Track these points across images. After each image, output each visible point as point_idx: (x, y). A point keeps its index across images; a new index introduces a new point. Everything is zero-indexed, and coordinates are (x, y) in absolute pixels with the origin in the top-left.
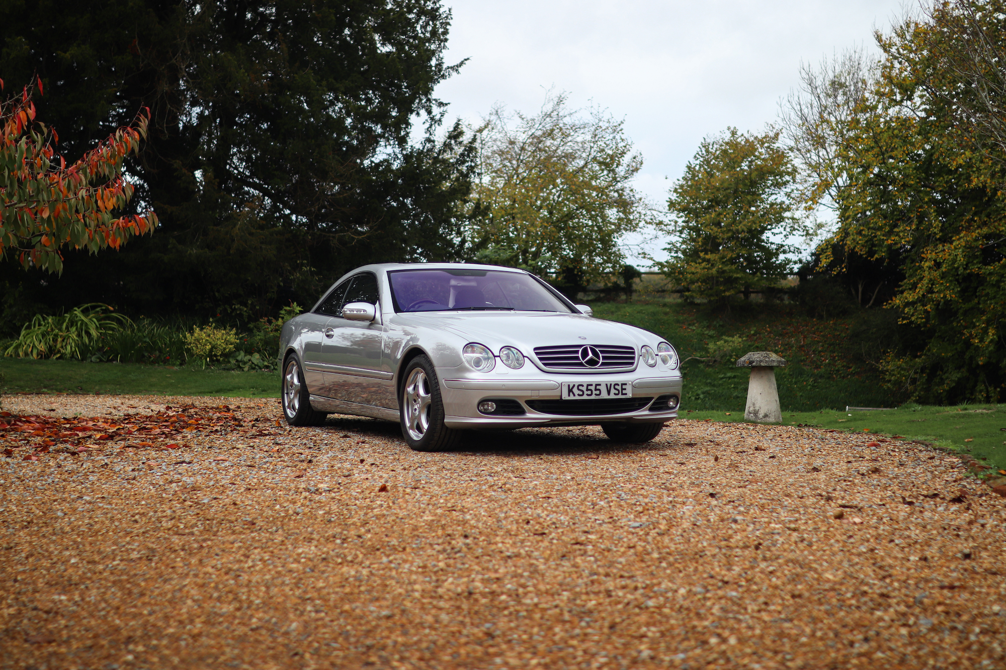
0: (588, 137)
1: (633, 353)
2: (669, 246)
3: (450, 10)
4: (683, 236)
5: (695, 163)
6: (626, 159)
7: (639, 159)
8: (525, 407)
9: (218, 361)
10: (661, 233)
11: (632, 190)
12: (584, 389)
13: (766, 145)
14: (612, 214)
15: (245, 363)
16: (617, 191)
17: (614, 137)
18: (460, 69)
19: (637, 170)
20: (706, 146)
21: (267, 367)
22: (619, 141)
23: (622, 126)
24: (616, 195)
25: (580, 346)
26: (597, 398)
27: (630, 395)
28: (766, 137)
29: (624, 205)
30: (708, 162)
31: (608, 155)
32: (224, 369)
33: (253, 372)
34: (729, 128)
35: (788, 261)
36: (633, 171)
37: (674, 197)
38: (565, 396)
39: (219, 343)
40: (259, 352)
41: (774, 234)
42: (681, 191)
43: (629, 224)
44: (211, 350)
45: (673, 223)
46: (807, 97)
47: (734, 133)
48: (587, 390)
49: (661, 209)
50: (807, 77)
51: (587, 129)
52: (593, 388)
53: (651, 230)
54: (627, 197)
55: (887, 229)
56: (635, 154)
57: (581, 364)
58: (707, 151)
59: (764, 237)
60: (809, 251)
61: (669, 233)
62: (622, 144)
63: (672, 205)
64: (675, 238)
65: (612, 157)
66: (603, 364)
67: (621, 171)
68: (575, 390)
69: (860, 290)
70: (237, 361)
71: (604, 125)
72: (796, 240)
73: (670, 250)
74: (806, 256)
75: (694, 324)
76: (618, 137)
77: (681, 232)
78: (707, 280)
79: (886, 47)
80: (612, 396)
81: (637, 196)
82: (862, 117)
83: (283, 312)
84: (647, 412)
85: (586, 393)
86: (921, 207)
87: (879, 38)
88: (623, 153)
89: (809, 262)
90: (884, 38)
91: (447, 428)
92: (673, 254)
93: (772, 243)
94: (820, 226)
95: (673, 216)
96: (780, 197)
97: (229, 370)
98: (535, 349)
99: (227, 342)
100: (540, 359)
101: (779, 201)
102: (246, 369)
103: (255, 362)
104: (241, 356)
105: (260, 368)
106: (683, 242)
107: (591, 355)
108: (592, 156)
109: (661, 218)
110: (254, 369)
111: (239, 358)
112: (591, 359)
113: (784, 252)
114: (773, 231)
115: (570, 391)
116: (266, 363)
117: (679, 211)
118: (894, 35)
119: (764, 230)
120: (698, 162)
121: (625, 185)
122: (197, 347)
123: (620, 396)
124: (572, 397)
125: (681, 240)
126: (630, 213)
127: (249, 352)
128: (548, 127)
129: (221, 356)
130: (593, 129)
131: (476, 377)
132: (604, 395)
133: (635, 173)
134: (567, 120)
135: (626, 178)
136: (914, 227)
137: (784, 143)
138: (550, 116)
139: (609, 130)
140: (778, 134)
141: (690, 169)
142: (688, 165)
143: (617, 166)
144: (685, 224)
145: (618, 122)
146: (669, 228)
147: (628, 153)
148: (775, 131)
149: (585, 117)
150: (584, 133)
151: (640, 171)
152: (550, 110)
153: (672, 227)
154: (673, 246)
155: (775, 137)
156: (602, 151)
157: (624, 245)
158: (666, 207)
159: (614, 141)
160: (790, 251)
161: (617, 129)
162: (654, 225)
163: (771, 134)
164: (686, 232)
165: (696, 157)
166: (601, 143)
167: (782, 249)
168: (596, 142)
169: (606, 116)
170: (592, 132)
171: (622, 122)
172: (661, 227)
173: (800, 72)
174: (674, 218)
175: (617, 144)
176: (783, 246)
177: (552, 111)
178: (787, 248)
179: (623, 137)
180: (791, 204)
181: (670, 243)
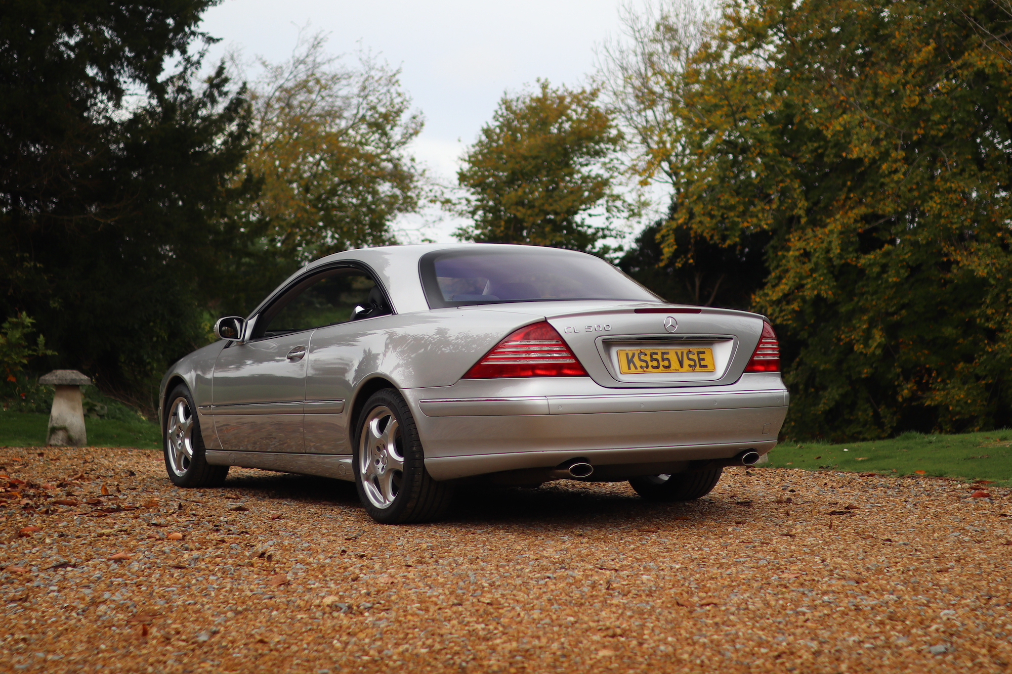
0: (355, 90)
2: (461, 232)
4: (477, 217)
5: (494, 124)
6: (404, 118)
7: (419, 119)
10: (448, 213)
11: (413, 160)
13: (583, 103)
14: (385, 188)
16: (390, 160)
17: (388, 91)
19: (416, 133)
20: (506, 104)
22: (394, 95)
23: (398, 77)
24: (390, 166)
28: (584, 92)
29: (401, 178)
30: (507, 124)
31: (381, 113)
34: (538, 80)
35: (608, 248)
36: (411, 135)
37: (466, 166)
41: (590, 216)
42: (473, 160)
43: (409, 205)
45: (464, 202)
46: (629, 43)
47: (544, 87)
49: (446, 183)
50: (627, 15)
51: (353, 80)
54: (406, 168)
55: (742, 208)
56: (415, 113)
58: (508, 108)
59: (578, 218)
61: (461, 214)
62: (397, 100)
63: (462, 177)
65: (386, 117)
67: (396, 134)
69: (697, 283)
71: (376, 75)
72: (619, 223)
73: (460, 237)
74: (629, 244)
76: (393, 90)
77: (473, 213)
81: (420, 168)
82: (704, 67)
86: (782, 181)
88: (399, 112)
89: (634, 250)
93: (589, 227)
94: (645, 204)
95: (462, 193)
96: (595, 168)
101: (593, 174)
106: (477, 227)
108: (360, 116)
109: (448, 195)
113: (604, 237)
114: (589, 211)
117: (473, 186)
119: (576, 211)
120: (497, 123)
121: (403, 153)
125: (473, 223)
126: (409, 189)
128: (302, 76)
130: (362, 79)
133: (414, 137)
134: (325, 68)
135: (404, 143)
136: (774, 206)
137: (603, 101)
138: (303, 62)
139: (383, 82)
140: (598, 90)
141: (487, 132)
142: (485, 127)
143: (392, 129)
144: (479, 203)
145: (394, 71)
146: (459, 207)
147: (406, 111)
148: (595, 86)
149: (351, 64)
150: (348, 85)
151: (420, 135)
152: (304, 54)
153: (463, 207)
154: (465, 230)
155: (594, 94)
156: (373, 108)
157: (400, 230)
158: (457, 182)
159: (388, 96)
160: (611, 236)
161: (392, 81)
162: (438, 204)
163: (588, 89)
164: (480, 213)
165: (494, 117)
166: (372, 98)
167: (600, 234)
168: (365, 97)
169: (379, 63)
170: (360, 84)
171: (398, 72)
172: (448, 206)
173: (619, 11)
174: (466, 195)
175: (392, 100)
176: (603, 229)
177: (307, 56)
178: (607, 232)
179: (400, 90)
180: (612, 177)
181: (460, 228)
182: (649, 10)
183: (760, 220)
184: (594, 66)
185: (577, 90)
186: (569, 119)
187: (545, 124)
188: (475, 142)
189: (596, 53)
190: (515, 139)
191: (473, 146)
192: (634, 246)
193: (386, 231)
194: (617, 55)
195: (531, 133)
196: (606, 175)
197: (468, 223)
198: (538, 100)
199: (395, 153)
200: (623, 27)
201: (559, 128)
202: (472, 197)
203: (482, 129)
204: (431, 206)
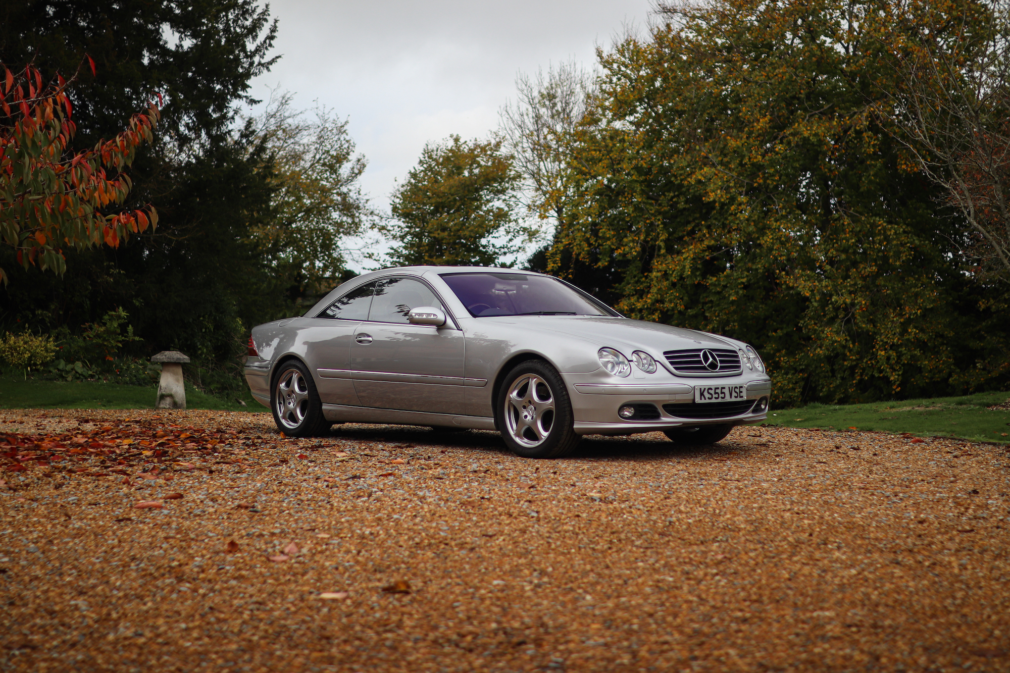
0: (314, 139)
1: (737, 356)
2: (392, 251)
3: (267, 6)
4: (406, 240)
5: (419, 169)
7: (363, 162)
8: (661, 410)
9: (37, 370)
10: (384, 237)
11: (358, 193)
12: (712, 392)
13: (489, 153)
15: (67, 372)
16: (338, 194)
18: (270, 67)
19: (360, 172)
20: (428, 153)
21: (92, 376)
22: (343, 142)
23: (345, 128)
24: (339, 198)
25: (700, 350)
26: (723, 401)
27: (745, 398)
28: (489, 144)
29: (348, 208)
30: (430, 169)
31: (332, 156)
32: (47, 379)
33: (78, 382)
34: (452, 136)
36: (356, 174)
37: (399, 202)
38: (698, 400)
39: (38, 350)
40: (78, 360)
41: (494, 238)
42: (403, 196)
43: (353, 229)
44: (30, 358)
45: (397, 228)
46: (525, 107)
47: (457, 141)
48: (715, 393)
49: (382, 214)
51: (312, 131)
52: (719, 391)
53: (375, 234)
54: (351, 201)
55: (616, 239)
56: (359, 156)
57: (704, 368)
58: (430, 156)
59: (483, 241)
61: (394, 237)
62: (346, 145)
63: (395, 209)
64: (397, 244)
65: (336, 159)
66: (722, 368)
67: (344, 173)
68: (706, 393)
70: (59, 370)
71: (330, 126)
73: (391, 255)
76: (342, 138)
77: (403, 237)
79: (607, 63)
80: (734, 399)
81: (363, 200)
82: (589, 129)
83: (106, 317)
84: (751, 415)
85: (714, 396)
86: (649, 218)
87: (600, 54)
88: (346, 155)
90: (604, 55)
91: (576, 434)
92: (394, 258)
93: (493, 247)
94: (535, 233)
95: (395, 222)
96: (497, 204)
97: (51, 380)
98: (665, 353)
99: (47, 350)
100: (672, 363)
101: (496, 208)
102: (69, 379)
103: (80, 371)
104: (62, 364)
105: (86, 378)
106: (406, 248)
107: (711, 359)
108: (318, 158)
109: (384, 223)
110: (78, 378)
111: (61, 367)
112: (712, 363)
113: (505, 254)
114: (493, 235)
115: (702, 394)
116: (90, 373)
117: (403, 216)
118: (614, 52)
119: (483, 236)
120: (422, 168)
121: (350, 188)
122: (12, 354)
123: (739, 399)
124: (703, 401)
125: (403, 244)
126: (355, 216)
127: (70, 360)
128: (272, 127)
129: (41, 364)
130: (319, 130)
131: (615, 381)
132: (728, 399)
133: (358, 177)
134: (290, 121)
135: (351, 181)
136: (642, 238)
137: (504, 151)
138: (273, 116)
139: (335, 132)
140: (500, 142)
141: (414, 175)
142: (413, 171)
143: (340, 168)
144: (407, 230)
145: (343, 123)
146: (393, 233)
147: (352, 154)
148: (498, 140)
149: (311, 119)
150: (308, 134)
151: (362, 174)
153: (397, 232)
154: (395, 250)
155: (498, 145)
157: (345, 249)
158: (390, 213)
161: (342, 131)
162: (376, 230)
163: (493, 142)
164: (409, 237)
165: (420, 163)
167: (501, 252)
168: (321, 144)
169: (333, 117)
172: (385, 232)
173: (516, 83)
174: (397, 224)
176: (504, 248)
177: (277, 111)
179: (347, 138)
180: (510, 210)
181: (392, 249)
182: (541, 83)
183: (630, 248)
184: (498, 125)
185: (483, 142)
186: (479, 165)
187: (459, 169)
188: (404, 182)
189: (501, 115)
190: (436, 181)
191: (403, 186)
192: (525, 264)
193: (334, 250)
194: (517, 117)
195: (450, 175)
196: (506, 209)
198: (453, 150)
199: (344, 189)
200: (521, 96)
201: (471, 172)
202: (403, 225)
203: (410, 172)
204: (370, 231)
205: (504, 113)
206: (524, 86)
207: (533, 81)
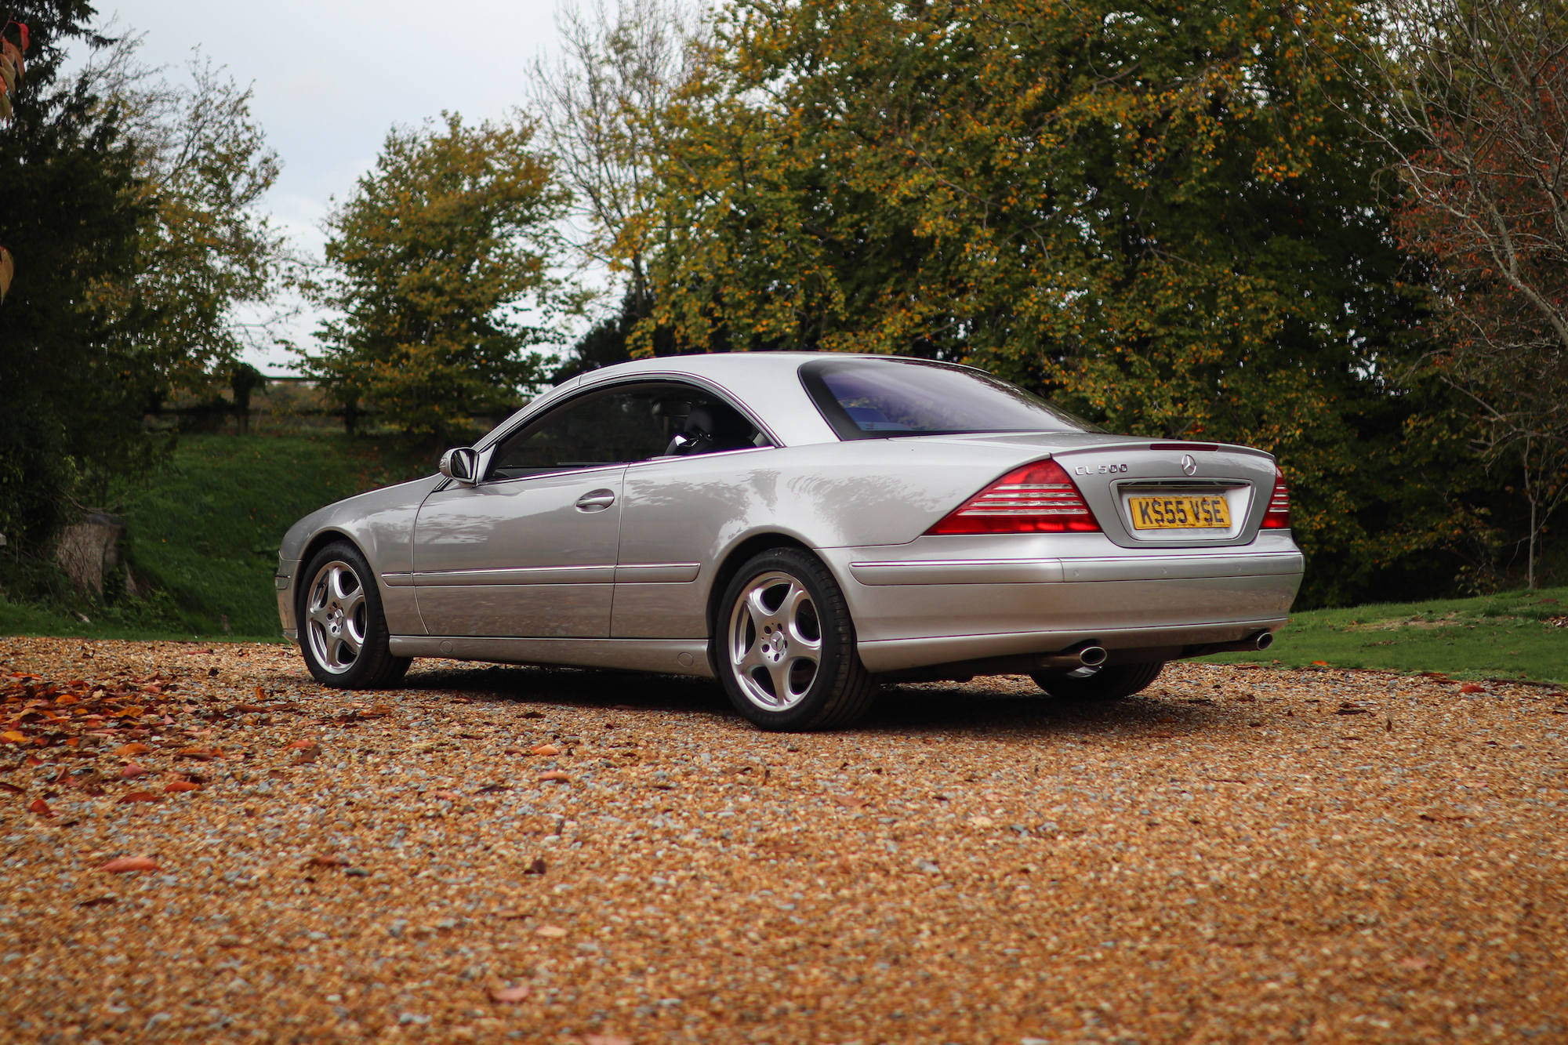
0: (184, 119)
2: (325, 329)
4: (352, 308)
6: (253, 161)
7: (273, 164)
10: (310, 303)
11: (263, 224)
13: (509, 147)
17: (232, 123)
19: (267, 184)
20: (395, 146)
22: (240, 129)
23: (245, 103)
24: (227, 231)
28: (510, 132)
29: (244, 248)
30: (398, 173)
31: (219, 154)
34: (444, 114)
35: (535, 359)
36: (260, 187)
37: (340, 236)
41: (516, 310)
42: (348, 226)
43: (253, 289)
45: (334, 286)
47: (454, 124)
49: (306, 259)
50: (570, 26)
53: (292, 297)
54: (250, 236)
55: (753, 306)
56: (267, 155)
58: (399, 152)
59: (496, 314)
60: (572, 342)
61: (329, 302)
62: (246, 136)
63: (332, 250)
65: (225, 159)
67: (240, 186)
71: (219, 98)
73: (323, 336)
74: (569, 352)
75: (380, 474)
76: (238, 121)
77: (346, 302)
78: (408, 391)
81: (275, 236)
86: (808, 268)
88: (245, 154)
89: (574, 360)
92: (331, 343)
93: (515, 326)
94: (588, 296)
95: (330, 273)
96: (520, 243)
101: (518, 251)
106: (351, 323)
108: (189, 156)
109: (314, 278)
113: (536, 341)
114: (514, 304)
117: (347, 263)
119: (494, 303)
120: (384, 174)
121: (248, 212)
125: (346, 316)
126: (257, 266)
128: (105, 94)
130: (194, 103)
133: (263, 190)
134: (135, 86)
135: (248, 198)
136: (799, 303)
137: (536, 145)
138: (104, 74)
139: (225, 109)
140: (532, 129)
141: (368, 187)
142: (366, 178)
143: (234, 178)
144: (353, 288)
145: (242, 95)
146: (327, 294)
147: (255, 152)
148: (527, 123)
149: (179, 81)
150: (174, 110)
151: (272, 187)
152: (106, 63)
153: (334, 293)
154: (331, 328)
155: (526, 135)
156: (209, 146)
157: (237, 325)
158: (321, 256)
159: (232, 129)
160: (546, 340)
161: (238, 108)
162: (295, 289)
163: (517, 129)
164: (357, 302)
165: (379, 164)
166: (209, 132)
167: (530, 336)
168: (197, 130)
169: (222, 81)
170: (192, 110)
171: (246, 95)
172: (313, 292)
173: (557, 18)
174: (334, 277)
175: (236, 136)
176: (534, 330)
177: (110, 66)
178: (540, 334)
179: (249, 122)
180: (546, 255)
181: (324, 324)
182: (602, 21)
183: (779, 321)
184: (527, 95)
185: (500, 128)
186: (490, 171)
187: (454, 178)
188: (350, 199)
189: (531, 76)
191: (347, 206)
192: (575, 354)
193: (216, 326)
194: (557, 82)
195: (437, 187)
196: (538, 252)
197: (337, 316)
198: (446, 142)
199: (238, 215)
200: (564, 42)
201: (473, 185)
202: (347, 280)
203: (361, 181)
204: (284, 291)
205: (535, 73)
206: (570, 23)
207: (588, 17)
